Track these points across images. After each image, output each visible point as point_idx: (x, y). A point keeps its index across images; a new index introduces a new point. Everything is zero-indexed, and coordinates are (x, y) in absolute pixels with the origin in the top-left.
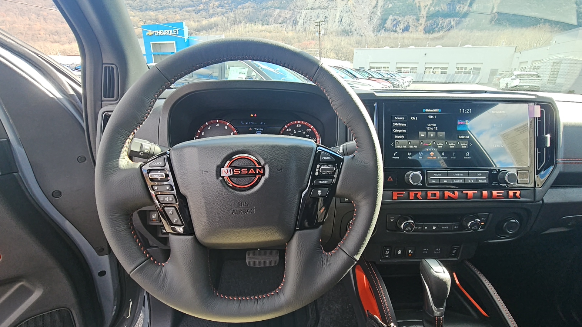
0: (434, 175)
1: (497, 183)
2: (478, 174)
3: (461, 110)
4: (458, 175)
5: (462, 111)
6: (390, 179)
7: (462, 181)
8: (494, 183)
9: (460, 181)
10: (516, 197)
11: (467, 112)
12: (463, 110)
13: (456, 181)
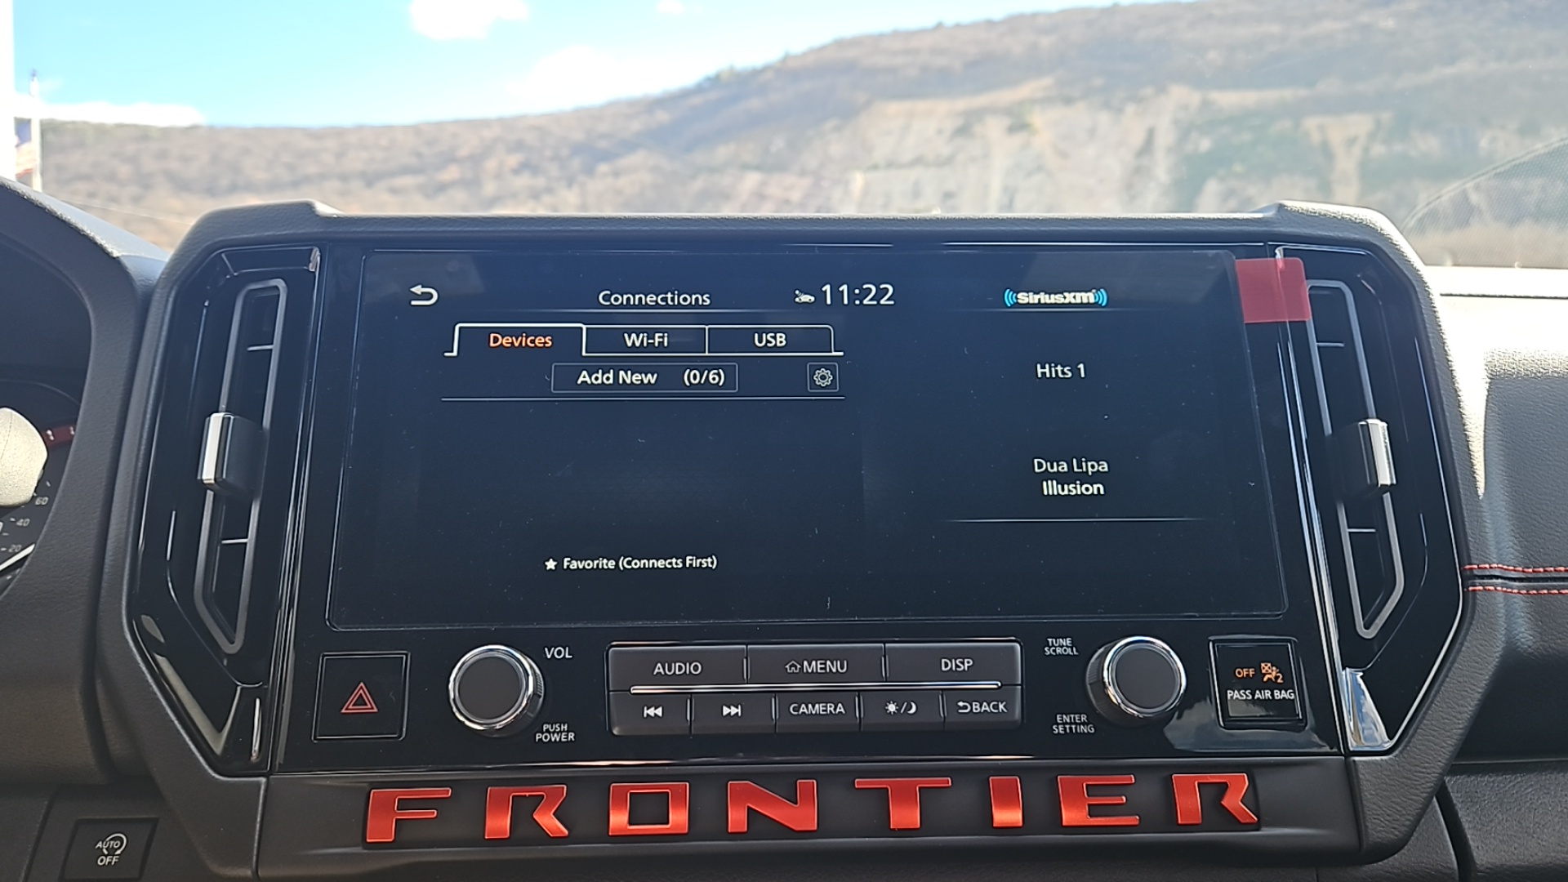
0: (659, 669)
1: (1084, 718)
2: (947, 665)
3: (827, 288)
4: (816, 666)
5: (837, 295)
6: (361, 701)
7: (840, 709)
8: (1066, 718)
9: (830, 708)
10: (1230, 821)
11: (866, 302)
12: (844, 288)
13: (803, 709)
